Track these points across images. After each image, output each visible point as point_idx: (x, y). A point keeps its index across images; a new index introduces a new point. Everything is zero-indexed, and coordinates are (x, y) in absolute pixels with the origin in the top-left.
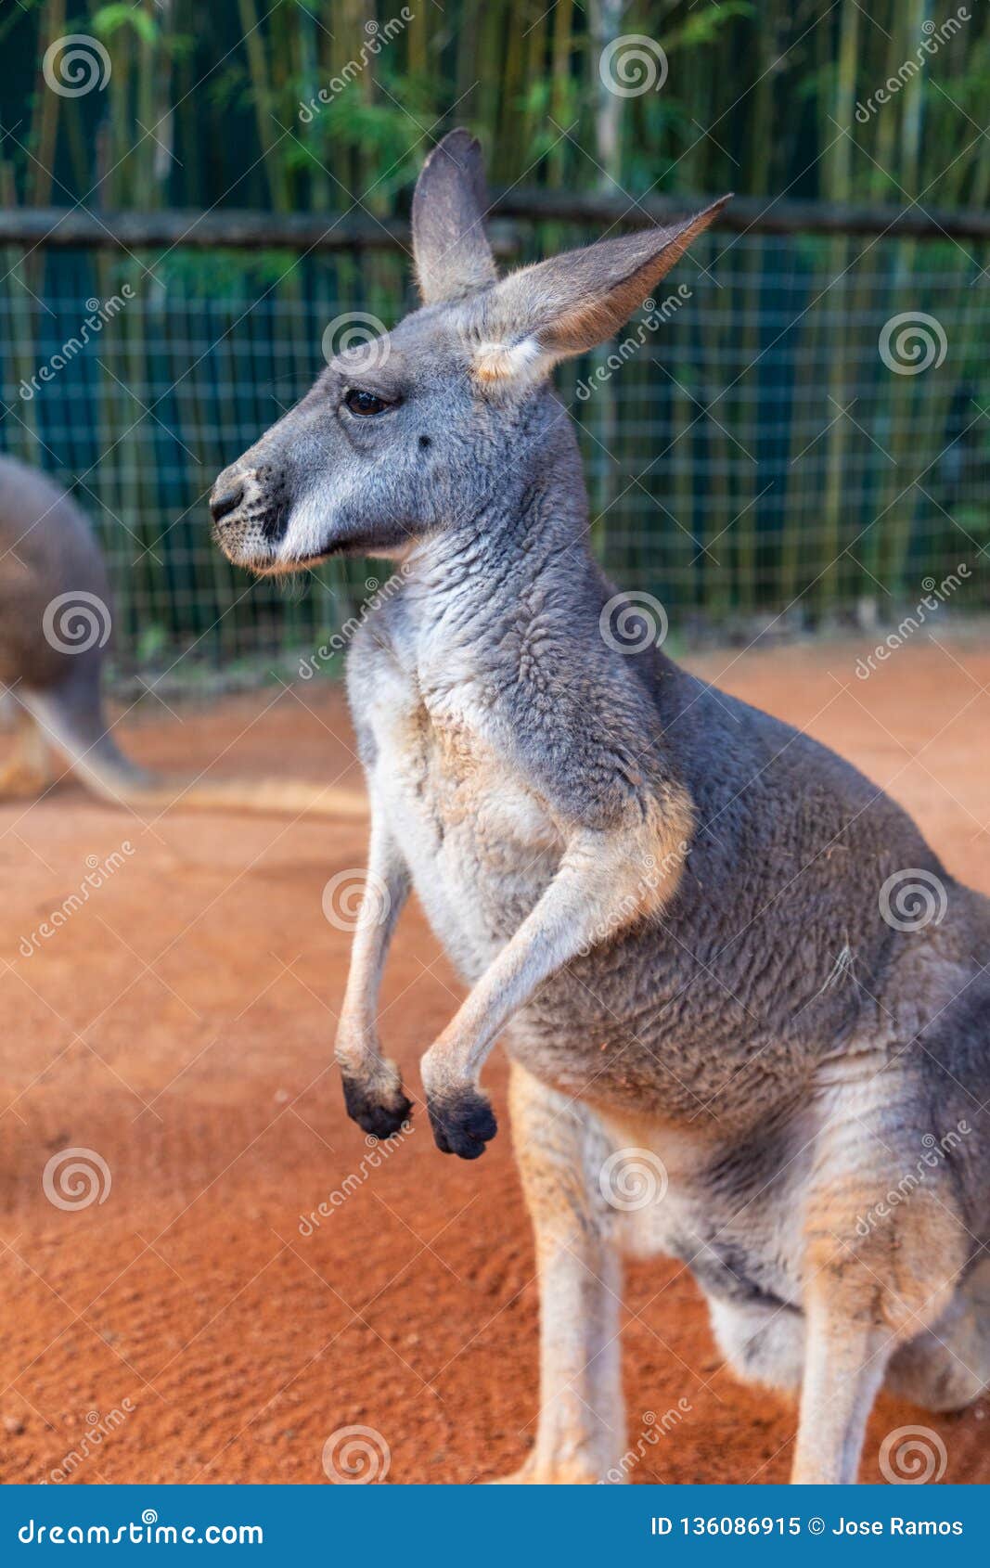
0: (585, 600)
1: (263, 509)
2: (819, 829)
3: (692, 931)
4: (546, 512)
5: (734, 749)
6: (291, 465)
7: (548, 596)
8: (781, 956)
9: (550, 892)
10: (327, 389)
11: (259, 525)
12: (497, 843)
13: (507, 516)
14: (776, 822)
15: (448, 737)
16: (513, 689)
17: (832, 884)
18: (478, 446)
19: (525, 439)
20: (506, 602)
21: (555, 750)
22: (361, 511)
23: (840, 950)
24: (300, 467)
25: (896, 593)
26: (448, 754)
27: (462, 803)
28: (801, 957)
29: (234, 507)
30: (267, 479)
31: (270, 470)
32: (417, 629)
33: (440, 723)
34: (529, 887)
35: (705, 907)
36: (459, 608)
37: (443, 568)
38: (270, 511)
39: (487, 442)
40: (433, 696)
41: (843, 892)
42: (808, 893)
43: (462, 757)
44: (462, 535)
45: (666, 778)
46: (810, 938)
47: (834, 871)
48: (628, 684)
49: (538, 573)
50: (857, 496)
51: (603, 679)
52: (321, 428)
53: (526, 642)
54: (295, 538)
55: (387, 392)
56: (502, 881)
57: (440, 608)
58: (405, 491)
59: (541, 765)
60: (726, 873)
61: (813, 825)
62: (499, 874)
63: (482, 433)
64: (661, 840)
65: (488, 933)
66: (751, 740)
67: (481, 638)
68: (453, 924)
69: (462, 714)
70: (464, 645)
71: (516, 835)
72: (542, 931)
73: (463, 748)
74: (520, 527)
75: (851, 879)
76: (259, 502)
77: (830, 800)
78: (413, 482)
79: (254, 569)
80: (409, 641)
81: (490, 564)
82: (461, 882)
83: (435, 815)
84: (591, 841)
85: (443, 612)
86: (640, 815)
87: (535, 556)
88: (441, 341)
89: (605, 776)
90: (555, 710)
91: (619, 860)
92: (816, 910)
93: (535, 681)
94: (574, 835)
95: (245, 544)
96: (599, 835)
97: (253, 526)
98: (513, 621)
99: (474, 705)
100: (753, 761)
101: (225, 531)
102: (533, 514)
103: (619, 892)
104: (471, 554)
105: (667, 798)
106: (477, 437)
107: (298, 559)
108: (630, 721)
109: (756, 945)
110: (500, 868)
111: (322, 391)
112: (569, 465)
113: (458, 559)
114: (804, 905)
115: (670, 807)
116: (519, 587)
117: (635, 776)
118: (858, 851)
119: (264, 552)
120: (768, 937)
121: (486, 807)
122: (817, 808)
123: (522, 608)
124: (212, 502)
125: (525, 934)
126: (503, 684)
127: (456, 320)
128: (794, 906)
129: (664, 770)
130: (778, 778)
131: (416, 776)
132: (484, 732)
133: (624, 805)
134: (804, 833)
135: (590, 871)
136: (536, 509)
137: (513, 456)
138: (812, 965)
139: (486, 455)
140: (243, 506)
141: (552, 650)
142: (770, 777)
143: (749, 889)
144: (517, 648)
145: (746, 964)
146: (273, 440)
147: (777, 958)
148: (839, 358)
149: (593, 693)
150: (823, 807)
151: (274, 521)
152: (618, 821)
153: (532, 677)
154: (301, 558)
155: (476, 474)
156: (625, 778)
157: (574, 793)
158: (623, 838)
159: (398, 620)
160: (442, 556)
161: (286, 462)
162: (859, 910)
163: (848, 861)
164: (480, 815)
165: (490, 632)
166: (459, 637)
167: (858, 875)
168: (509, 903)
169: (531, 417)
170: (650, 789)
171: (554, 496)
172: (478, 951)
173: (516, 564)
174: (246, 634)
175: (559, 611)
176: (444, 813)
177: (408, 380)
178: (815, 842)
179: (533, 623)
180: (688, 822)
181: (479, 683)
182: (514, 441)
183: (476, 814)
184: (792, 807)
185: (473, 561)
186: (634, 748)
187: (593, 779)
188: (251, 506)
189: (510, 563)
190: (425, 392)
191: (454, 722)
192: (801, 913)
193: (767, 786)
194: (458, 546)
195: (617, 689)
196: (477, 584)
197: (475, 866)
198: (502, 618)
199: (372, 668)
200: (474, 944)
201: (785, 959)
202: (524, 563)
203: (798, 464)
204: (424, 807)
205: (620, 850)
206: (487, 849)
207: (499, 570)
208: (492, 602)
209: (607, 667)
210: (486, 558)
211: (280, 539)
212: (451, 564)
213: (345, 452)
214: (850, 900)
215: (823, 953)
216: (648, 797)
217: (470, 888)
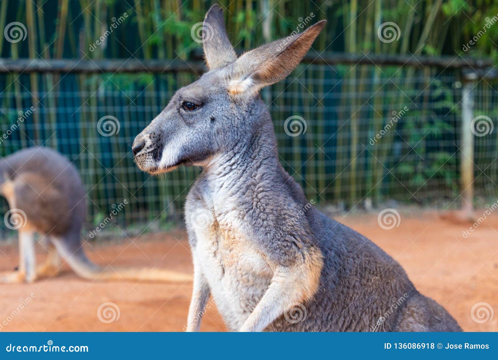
0: (277, 177)
1: (152, 149)
2: (368, 270)
3: (321, 309)
4: (260, 144)
5: (335, 237)
6: (162, 131)
7: (263, 175)
8: (355, 320)
9: (268, 292)
10: (175, 103)
11: (151, 155)
12: (246, 274)
13: (246, 146)
14: (352, 267)
15: (226, 232)
16: (251, 211)
17: (374, 292)
18: (233, 120)
19: (251, 117)
20: (247, 178)
21: (269, 235)
22: (190, 147)
23: (378, 318)
24: (166, 132)
25: (379, 197)
26: (226, 239)
27: (233, 258)
28: (363, 320)
29: (142, 149)
30: (154, 137)
31: (155, 134)
32: (213, 191)
33: (223, 227)
34: (259, 292)
35: (326, 299)
36: (229, 182)
37: (222, 167)
38: (155, 149)
39: (236, 118)
40: (220, 217)
41: (378, 295)
42: (365, 295)
43: (232, 240)
44: (229, 154)
45: (312, 245)
46: (366, 313)
47: (374, 287)
48: (295, 209)
49: (258, 167)
50: (362, 160)
51: (285, 207)
52: (173, 117)
53: (255, 193)
54: (165, 159)
55: (198, 101)
56: (248, 289)
57: (221, 183)
58: (206, 138)
59: (263, 241)
60: (334, 286)
61: (365, 268)
62: (247, 286)
63: (234, 115)
64: (311, 270)
65: (242, 311)
66: (341, 234)
67: (238, 193)
68: (227, 308)
69: (232, 223)
70: (232, 196)
71: (254, 270)
72: (265, 307)
73: (232, 236)
74: (251, 150)
75: (381, 290)
76: (151, 146)
77: (372, 259)
78: (209, 135)
79: (150, 172)
80: (210, 196)
81: (240, 165)
82: (232, 290)
83: (221, 264)
84: (283, 271)
85: (223, 184)
86: (302, 260)
87: (257, 161)
88: (217, 81)
89: (289, 244)
90: (268, 219)
91: (295, 278)
92: (368, 302)
93: (259, 208)
94: (277, 268)
95: (146, 163)
96: (287, 268)
97: (149, 156)
98: (250, 186)
99: (236, 219)
100: (342, 242)
101: (139, 158)
102: (255, 145)
103: (295, 291)
104: (233, 161)
105: (313, 253)
106: (232, 116)
107: (166, 167)
108: (297, 223)
109: (346, 315)
110: (247, 284)
111: (173, 103)
112: (269, 126)
113: (228, 163)
114: (363, 300)
115: (314, 256)
116: (251, 173)
117: (300, 244)
118: (384, 279)
119: (154, 165)
120: (350, 312)
121: (241, 259)
122: (367, 262)
123: (253, 181)
124: (133, 148)
125: (258, 309)
126: (247, 210)
127: (222, 73)
128: (359, 300)
129: (311, 242)
130: (352, 249)
131: (214, 249)
132: (241, 229)
133: (296, 256)
134: (362, 271)
135: (283, 282)
136: (256, 143)
137: (246, 123)
138: (367, 323)
139: (236, 123)
140: (145, 148)
141: (265, 196)
142: (350, 248)
143: (342, 292)
144: (252, 196)
145: (342, 323)
146: (155, 123)
147: (353, 321)
148: (355, 110)
149: (282, 213)
150: (369, 261)
151: (157, 153)
152: (294, 262)
153: (258, 206)
154: (168, 167)
155: (233, 130)
156: (296, 245)
157: (276, 252)
158: (296, 269)
159: (206, 189)
160: (221, 163)
161: (161, 131)
162: (385, 303)
163: (380, 283)
164: (239, 262)
165: (241, 190)
166: (229, 193)
167: (384, 289)
168: (250, 297)
169: (252, 108)
170: (306, 250)
171: (263, 138)
172: (237, 319)
173: (250, 164)
174: (135, 215)
175: (268, 181)
176: (225, 262)
177: (205, 97)
178: (366, 275)
179: (257, 186)
180: (321, 263)
181: (238, 210)
182: (246, 117)
183: (238, 262)
184: (358, 261)
185: (233, 164)
186: (299, 233)
187: (284, 246)
188: (148, 148)
189: (248, 164)
190: (212, 100)
191: (228, 226)
192: (363, 303)
193: (348, 252)
194: (227, 158)
195: (292, 211)
196: (235, 173)
197: (237, 283)
198: (246, 185)
199: (195, 208)
200: (236, 315)
201: (357, 321)
202: (253, 164)
203: (340, 149)
204: (217, 261)
205: (295, 274)
206: (242, 276)
207: (243, 167)
208: (242, 179)
209: (287, 202)
210: (238, 163)
211: (159, 160)
212: (225, 165)
213: (183, 125)
214: (381, 299)
215: (372, 319)
216: (305, 252)
217: (235, 292)
